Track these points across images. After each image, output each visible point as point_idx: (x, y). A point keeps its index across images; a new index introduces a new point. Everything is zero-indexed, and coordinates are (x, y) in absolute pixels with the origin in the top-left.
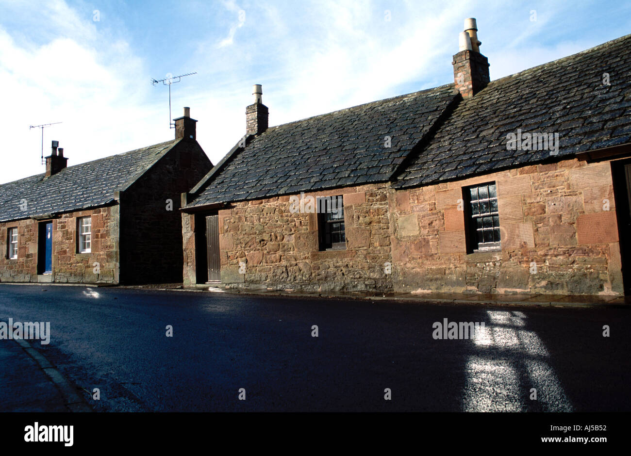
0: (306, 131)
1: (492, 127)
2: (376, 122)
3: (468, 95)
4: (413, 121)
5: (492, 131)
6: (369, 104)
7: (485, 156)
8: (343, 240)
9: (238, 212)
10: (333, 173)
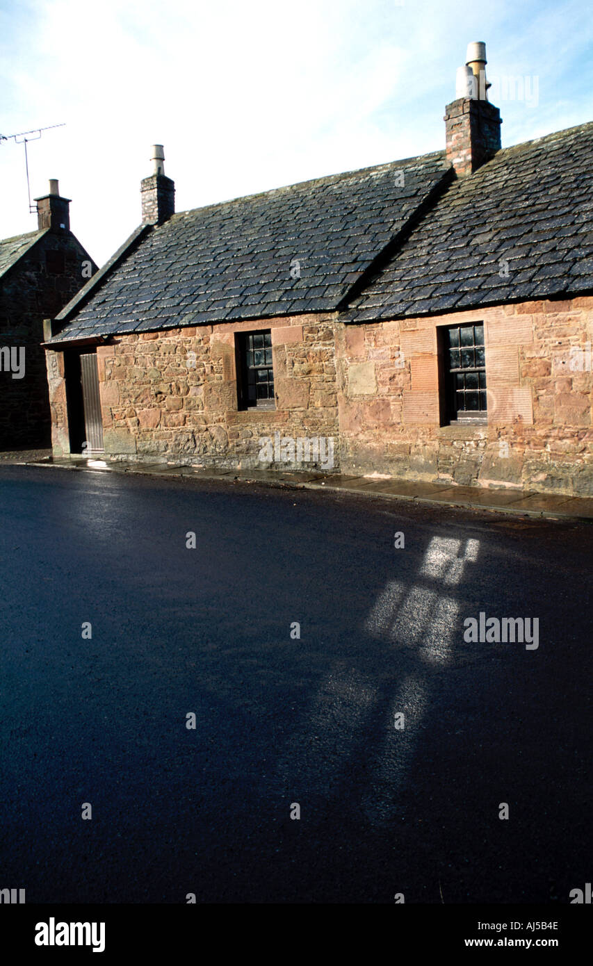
0: (226, 222)
1: (491, 230)
2: (327, 211)
3: (464, 172)
4: (380, 212)
5: (490, 236)
6: (320, 179)
7: (472, 279)
8: (272, 395)
9: (124, 350)
10: (259, 293)
